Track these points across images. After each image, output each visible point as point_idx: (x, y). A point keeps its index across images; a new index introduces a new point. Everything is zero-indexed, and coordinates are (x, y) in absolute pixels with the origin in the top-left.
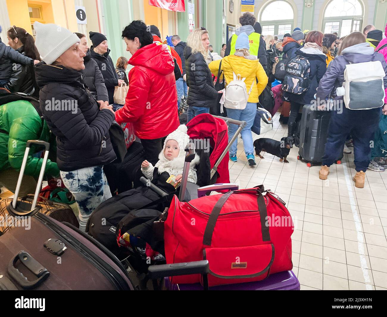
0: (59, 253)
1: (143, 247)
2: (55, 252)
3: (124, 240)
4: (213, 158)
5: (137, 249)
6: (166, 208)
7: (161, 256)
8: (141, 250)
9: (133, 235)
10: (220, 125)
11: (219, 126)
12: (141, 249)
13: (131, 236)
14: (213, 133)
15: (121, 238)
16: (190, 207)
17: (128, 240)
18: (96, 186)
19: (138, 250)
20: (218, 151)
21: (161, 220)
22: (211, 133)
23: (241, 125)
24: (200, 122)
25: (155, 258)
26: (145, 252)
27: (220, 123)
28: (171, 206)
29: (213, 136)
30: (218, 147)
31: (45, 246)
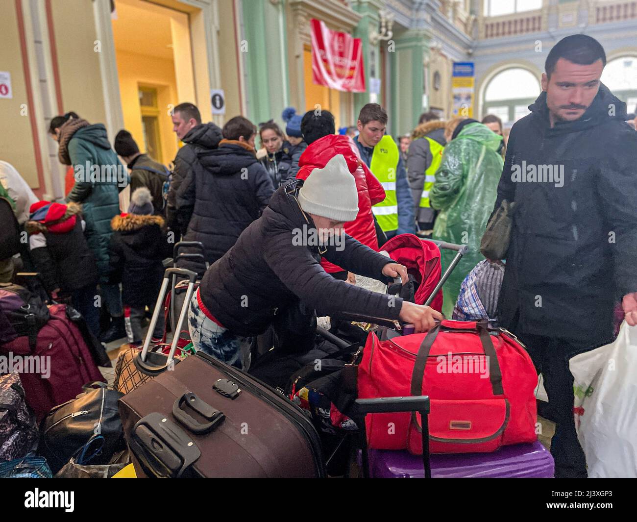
0: (233, 395)
1: (327, 408)
2: (229, 393)
3: (300, 398)
4: (420, 297)
5: (318, 409)
6: (361, 348)
7: (352, 422)
8: (324, 412)
9: (313, 390)
10: (429, 249)
11: (427, 251)
12: (324, 410)
13: (311, 392)
14: (418, 261)
15: (296, 396)
16: (392, 346)
17: (307, 398)
18: (224, 351)
19: (319, 412)
20: (426, 287)
21: (354, 363)
22: (415, 262)
23: (460, 251)
24: (399, 247)
25: (344, 425)
26: (329, 416)
27: (428, 247)
28: (367, 344)
29: (418, 267)
30: (427, 281)
31: (214, 388)
